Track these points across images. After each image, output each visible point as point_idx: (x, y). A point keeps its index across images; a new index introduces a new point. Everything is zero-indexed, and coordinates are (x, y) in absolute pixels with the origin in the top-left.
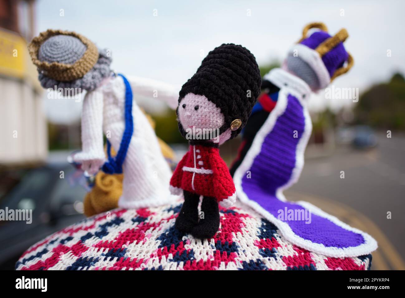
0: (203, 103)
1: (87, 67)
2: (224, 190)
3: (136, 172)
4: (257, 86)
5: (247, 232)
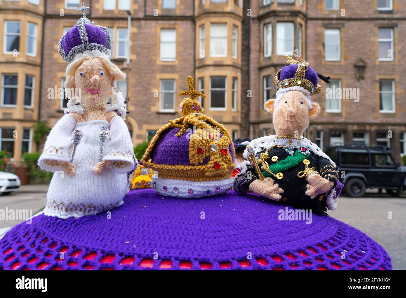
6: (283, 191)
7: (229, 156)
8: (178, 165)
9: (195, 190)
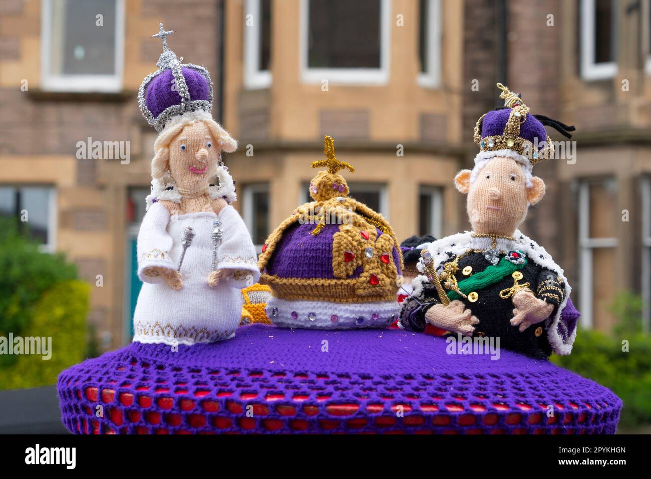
6: (478, 321)
7: (392, 266)
8: (316, 278)
9: (341, 317)
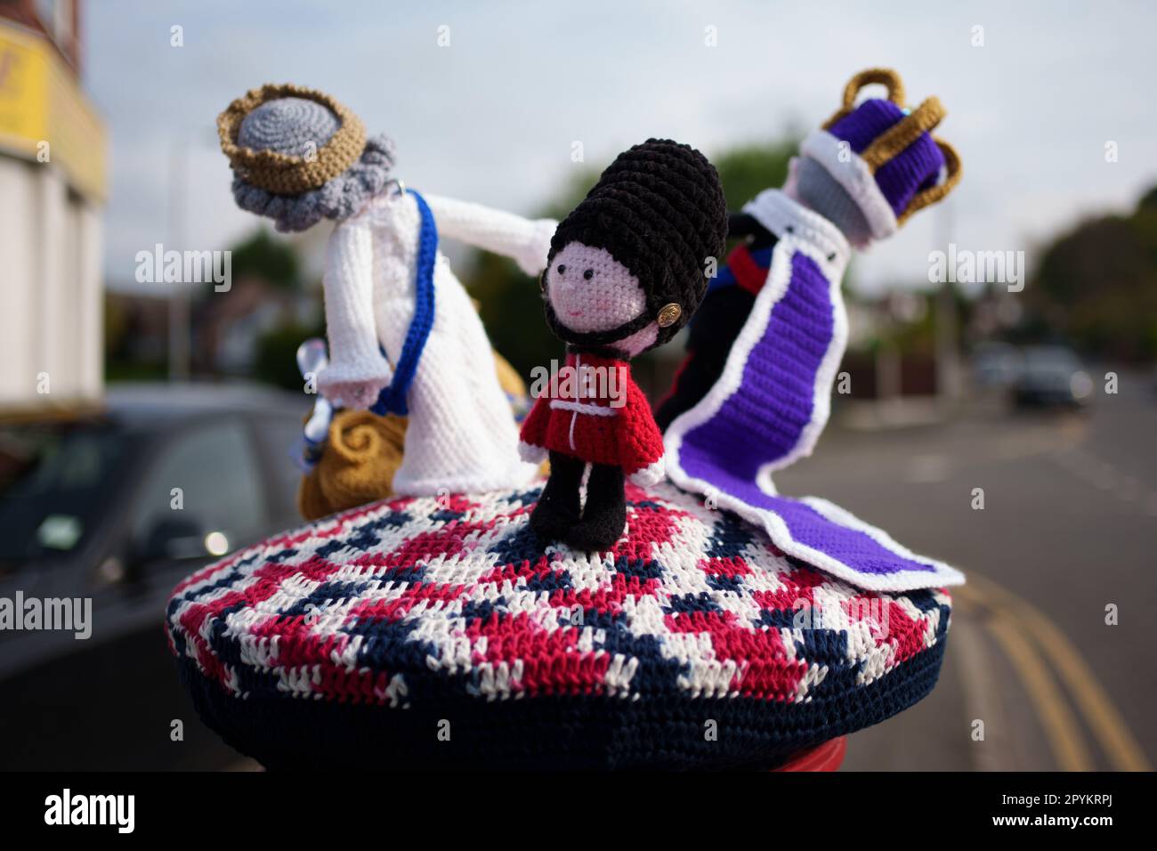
0: (602, 265)
1: (335, 165)
2: (642, 450)
3: (438, 413)
4: (717, 237)
5: (684, 543)
